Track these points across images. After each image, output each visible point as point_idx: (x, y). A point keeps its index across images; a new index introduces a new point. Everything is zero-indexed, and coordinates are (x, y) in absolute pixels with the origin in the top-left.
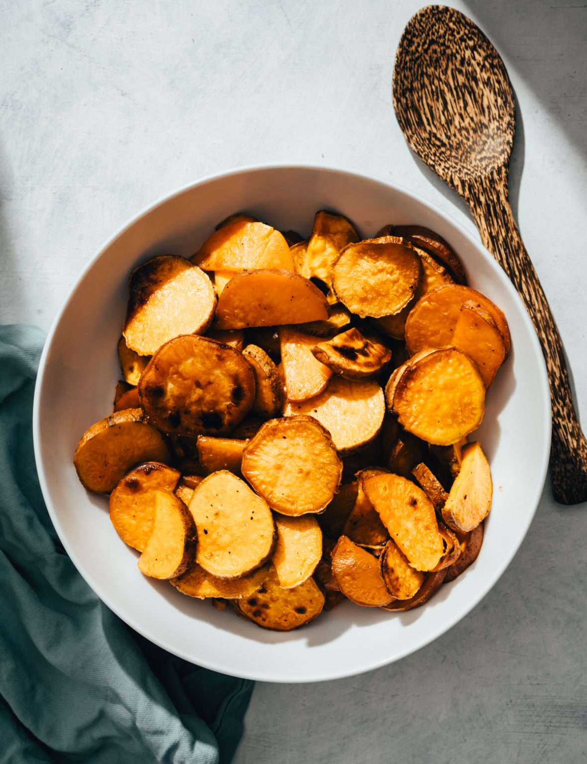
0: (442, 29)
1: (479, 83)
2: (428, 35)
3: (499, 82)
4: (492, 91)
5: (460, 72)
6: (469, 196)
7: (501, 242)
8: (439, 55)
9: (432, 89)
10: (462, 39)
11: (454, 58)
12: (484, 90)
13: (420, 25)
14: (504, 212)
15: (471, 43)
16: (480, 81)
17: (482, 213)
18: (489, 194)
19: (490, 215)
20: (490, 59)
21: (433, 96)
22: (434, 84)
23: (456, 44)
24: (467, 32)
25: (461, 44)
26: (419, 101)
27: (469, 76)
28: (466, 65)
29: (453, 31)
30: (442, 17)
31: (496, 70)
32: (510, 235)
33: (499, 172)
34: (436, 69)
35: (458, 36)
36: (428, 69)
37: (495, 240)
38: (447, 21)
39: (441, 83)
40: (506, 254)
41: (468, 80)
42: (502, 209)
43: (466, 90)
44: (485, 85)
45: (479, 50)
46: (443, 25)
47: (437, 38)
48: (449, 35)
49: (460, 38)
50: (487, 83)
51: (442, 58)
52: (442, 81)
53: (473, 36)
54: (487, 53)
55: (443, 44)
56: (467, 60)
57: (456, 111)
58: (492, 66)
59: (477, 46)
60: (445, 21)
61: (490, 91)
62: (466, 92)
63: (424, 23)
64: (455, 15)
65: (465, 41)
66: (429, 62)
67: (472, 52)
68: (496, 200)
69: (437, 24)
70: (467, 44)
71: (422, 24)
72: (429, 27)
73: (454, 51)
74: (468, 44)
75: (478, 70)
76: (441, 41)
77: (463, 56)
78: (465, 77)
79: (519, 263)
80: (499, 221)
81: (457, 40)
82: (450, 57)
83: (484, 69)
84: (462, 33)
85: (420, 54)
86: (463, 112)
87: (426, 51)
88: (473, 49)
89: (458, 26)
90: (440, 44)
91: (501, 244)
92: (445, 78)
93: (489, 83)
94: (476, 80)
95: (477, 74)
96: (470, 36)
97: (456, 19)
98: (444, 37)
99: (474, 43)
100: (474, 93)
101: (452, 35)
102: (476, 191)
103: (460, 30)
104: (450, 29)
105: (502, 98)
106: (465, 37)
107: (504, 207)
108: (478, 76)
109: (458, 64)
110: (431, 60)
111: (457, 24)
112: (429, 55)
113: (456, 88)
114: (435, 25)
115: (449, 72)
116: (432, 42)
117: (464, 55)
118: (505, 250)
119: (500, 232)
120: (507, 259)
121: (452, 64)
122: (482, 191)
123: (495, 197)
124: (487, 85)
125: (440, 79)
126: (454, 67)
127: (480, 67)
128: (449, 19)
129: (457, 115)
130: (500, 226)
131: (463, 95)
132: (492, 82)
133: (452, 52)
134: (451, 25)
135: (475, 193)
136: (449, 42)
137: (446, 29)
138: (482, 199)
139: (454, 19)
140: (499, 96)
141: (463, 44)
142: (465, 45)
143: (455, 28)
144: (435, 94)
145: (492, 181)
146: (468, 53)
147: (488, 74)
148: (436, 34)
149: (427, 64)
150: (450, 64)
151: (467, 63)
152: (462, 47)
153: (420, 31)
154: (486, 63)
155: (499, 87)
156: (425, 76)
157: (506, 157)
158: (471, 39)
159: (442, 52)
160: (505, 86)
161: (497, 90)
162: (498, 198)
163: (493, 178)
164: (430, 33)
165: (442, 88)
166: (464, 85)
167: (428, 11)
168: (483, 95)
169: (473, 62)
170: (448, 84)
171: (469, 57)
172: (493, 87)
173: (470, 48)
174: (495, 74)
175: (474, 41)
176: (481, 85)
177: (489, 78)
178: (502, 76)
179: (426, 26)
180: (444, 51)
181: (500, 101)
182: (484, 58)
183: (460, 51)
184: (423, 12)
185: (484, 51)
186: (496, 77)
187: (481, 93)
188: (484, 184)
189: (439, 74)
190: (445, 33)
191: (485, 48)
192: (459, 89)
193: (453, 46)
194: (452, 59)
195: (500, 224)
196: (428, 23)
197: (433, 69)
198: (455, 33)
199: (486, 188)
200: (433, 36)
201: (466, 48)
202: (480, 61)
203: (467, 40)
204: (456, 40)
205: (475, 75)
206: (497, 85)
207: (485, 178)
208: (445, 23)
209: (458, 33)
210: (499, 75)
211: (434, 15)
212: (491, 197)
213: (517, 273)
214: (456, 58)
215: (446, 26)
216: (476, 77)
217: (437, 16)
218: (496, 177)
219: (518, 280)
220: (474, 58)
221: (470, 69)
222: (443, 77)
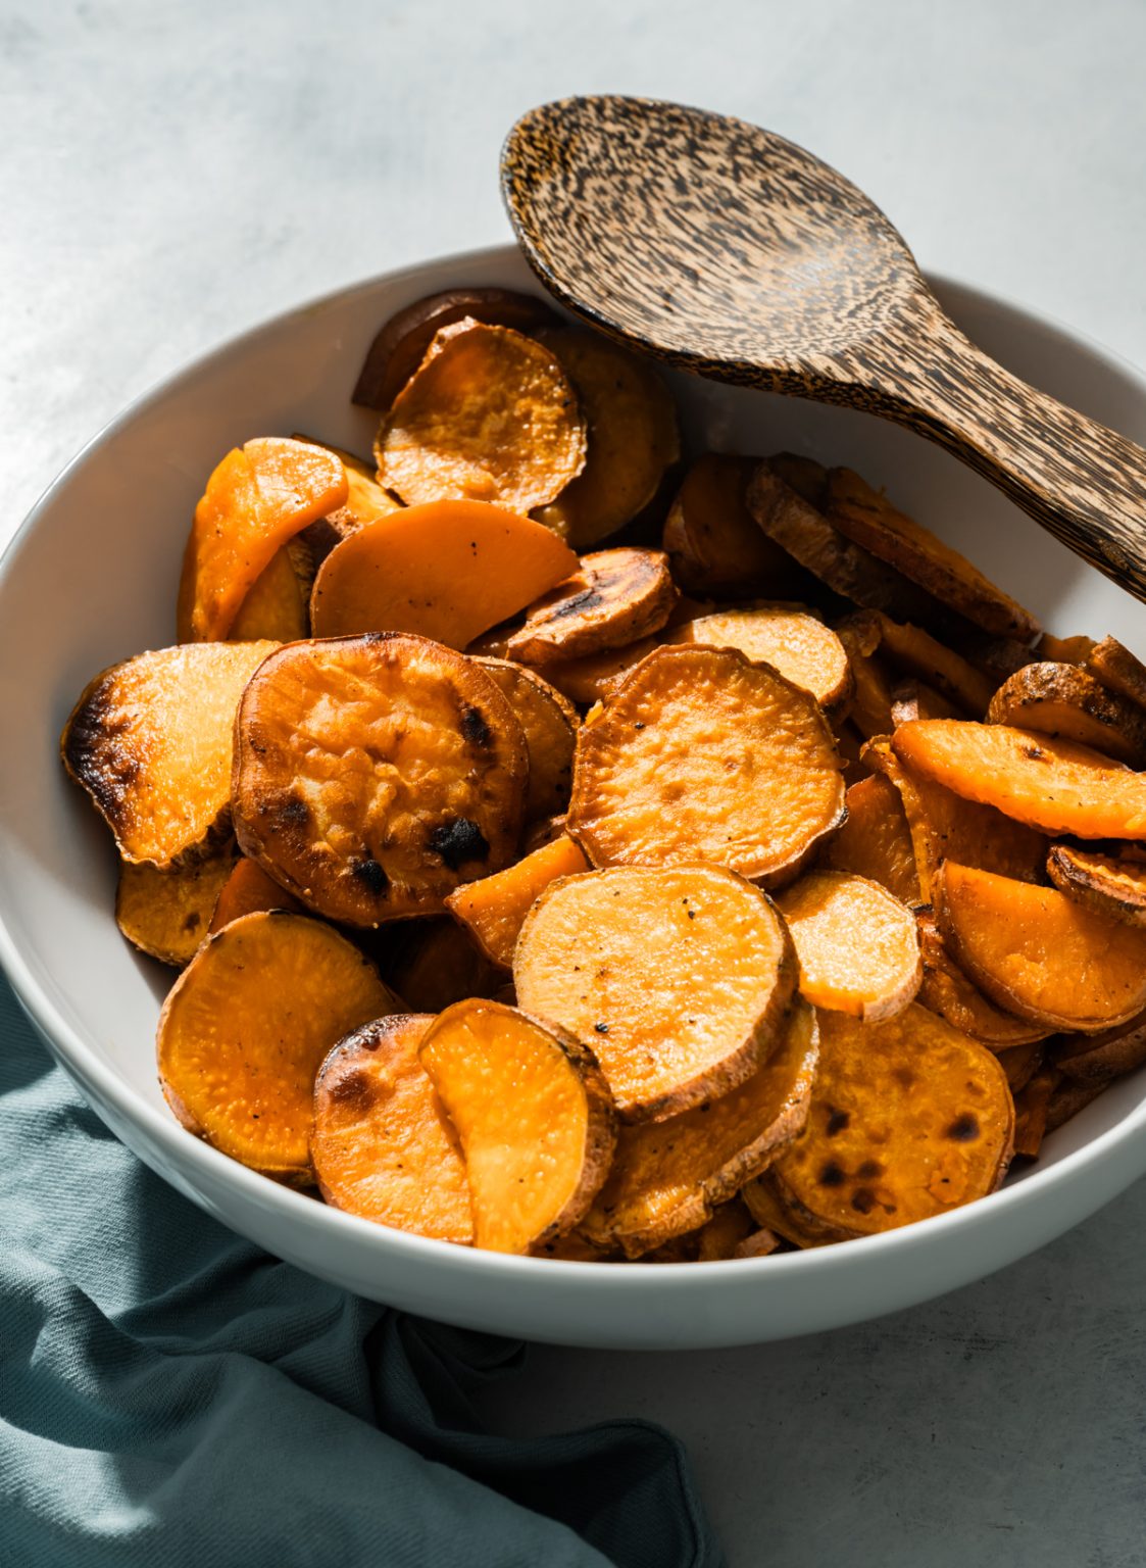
0: (591, 141)
1: (747, 204)
2: (565, 164)
3: (794, 176)
4: (789, 202)
5: (688, 206)
6: (871, 375)
7: (1020, 427)
8: (616, 194)
9: (642, 262)
10: (652, 145)
11: (656, 189)
12: (768, 211)
13: (535, 148)
14: (980, 369)
15: (680, 142)
16: (744, 199)
17: (928, 392)
18: (922, 353)
19: (952, 387)
20: (743, 146)
21: (650, 269)
22: (636, 249)
23: (644, 160)
24: (655, 124)
25: (656, 154)
26: (621, 285)
27: (713, 205)
28: (693, 189)
29: (621, 137)
30: (578, 118)
31: (771, 159)
32: (1031, 406)
33: (915, 307)
34: (622, 221)
35: (639, 143)
36: (603, 225)
37: (1000, 429)
38: (595, 123)
39: (653, 243)
40: (1051, 444)
41: (718, 212)
42: (973, 367)
43: (722, 231)
44: (765, 201)
45: (707, 144)
46: (590, 135)
47: (590, 163)
48: (615, 148)
49: (647, 145)
50: (767, 194)
51: (625, 197)
52: (653, 239)
53: (675, 126)
54: (729, 138)
55: (613, 171)
56: (689, 179)
57: (727, 276)
58: (757, 156)
59: (698, 140)
60: (589, 125)
61: (785, 204)
62: (727, 234)
63: (542, 142)
64: (609, 104)
65: (662, 144)
66: (598, 214)
67: (692, 155)
68: (945, 358)
69: (574, 137)
70: (670, 150)
71: (538, 144)
72: (560, 148)
73: (648, 175)
74: (674, 147)
75: (728, 183)
76: (605, 165)
77: (675, 176)
78: (705, 211)
79: (1096, 447)
80: (984, 391)
81: (642, 151)
82: (646, 191)
83: (742, 175)
84: (644, 132)
85: (567, 204)
86: (743, 270)
87: (579, 195)
88: (692, 149)
89: (628, 122)
90: (605, 174)
91: (1022, 431)
92: (659, 232)
93: (772, 192)
94: (736, 204)
95: (729, 192)
96: (667, 129)
97: (613, 110)
98: (607, 155)
99: (686, 137)
100: (749, 229)
101: (624, 144)
102: (882, 358)
103: (636, 127)
104: (612, 136)
105: (822, 199)
106: (657, 137)
107: (974, 363)
108: (736, 193)
109: (672, 194)
110: (602, 210)
111: (622, 119)
112: (591, 201)
113: (696, 240)
114: (572, 140)
115: (661, 218)
116: (583, 175)
117: (677, 173)
118: (1042, 438)
119: (1001, 410)
120: (1063, 453)
121: (658, 199)
122: (898, 354)
123: (939, 353)
124: (769, 198)
125: (646, 238)
126: (666, 205)
127: (730, 174)
128: (598, 118)
129: (733, 280)
130: (995, 401)
131: (725, 245)
132: (777, 186)
133: (644, 179)
134: (610, 127)
135: (884, 364)
136: (625, 163)
137: (603, 139)
138: (910, 367)
139: (608, 113)
140: (812, 199)
141: (661, 151)
142: (667, 152)
143: (621, 128)
144: (653, 265)
145: (908, 328)
146: (684, 166)
147: (759, 176)
148: (583, 156)
149: (599, 219)
150: (653, 202)
151: (694, 183)
152: (661, 160)
153: (541, 158)
154: (740, 160)
155: (801, 186)
156: (605, 241)
157: (910, 277)
158: (672, 134)
159: (621, 187)
160: (813, 172)
161: (799, 194)
162: (948, 351)
163: (906, 322)
164: (568, 156)
165: (663, 251)
166: (714, 226)
167: (539, 117)
168: (771, 221)
169: (706, 175)
170: (672, 240)
171: (691, 171)
172: (786, 192)
173: (681, 152)
174: (775, 167)
175: (683, 133)
176: (756, 207)
177: (765, 185)
178: (794, 160)
179: (550, 145)
180: (623, 183)
181: (818, 207)
182: (726, 153)
183: (660, 169)
184: (529, 121)
185: (719, 138)
186: (781, 171)
187: (764, 220)
188: (894, 340)
189: (639, 229)
190: (605, 147)
191: (719, 132)
192: (705, 239)
193: (638, 165)
194: (651, 192)
195: (990, 395)
196: (553, 141)
197: (616, 224)
198: (629, 139)
199: (904, 345)
200: (579, 163)
201: (673, 156)
202: (722, 165)
203: (666, 139)
204: (638, 152)
205: (726, 195)
206: (793, 185)
207: (887, 328)
208: (592, 129)
209: (636, 135)
210: (785, 162)
211: (556, 121)
212: (929, 356)
213: (1108, 467)
214: (661, 187)
215: (599, 134)
216: (732, 198)
217: (566, 122)
218: (913, 318)
219: (1123, 479)
220: (705, 167)
221: (708, 190)
222: (652, 232)
